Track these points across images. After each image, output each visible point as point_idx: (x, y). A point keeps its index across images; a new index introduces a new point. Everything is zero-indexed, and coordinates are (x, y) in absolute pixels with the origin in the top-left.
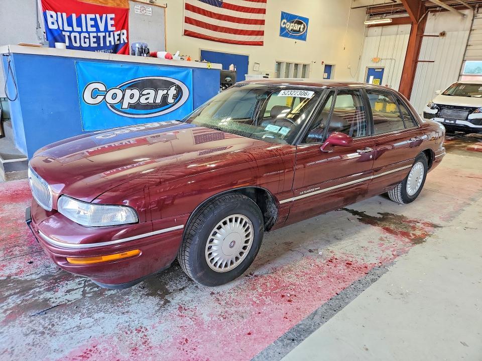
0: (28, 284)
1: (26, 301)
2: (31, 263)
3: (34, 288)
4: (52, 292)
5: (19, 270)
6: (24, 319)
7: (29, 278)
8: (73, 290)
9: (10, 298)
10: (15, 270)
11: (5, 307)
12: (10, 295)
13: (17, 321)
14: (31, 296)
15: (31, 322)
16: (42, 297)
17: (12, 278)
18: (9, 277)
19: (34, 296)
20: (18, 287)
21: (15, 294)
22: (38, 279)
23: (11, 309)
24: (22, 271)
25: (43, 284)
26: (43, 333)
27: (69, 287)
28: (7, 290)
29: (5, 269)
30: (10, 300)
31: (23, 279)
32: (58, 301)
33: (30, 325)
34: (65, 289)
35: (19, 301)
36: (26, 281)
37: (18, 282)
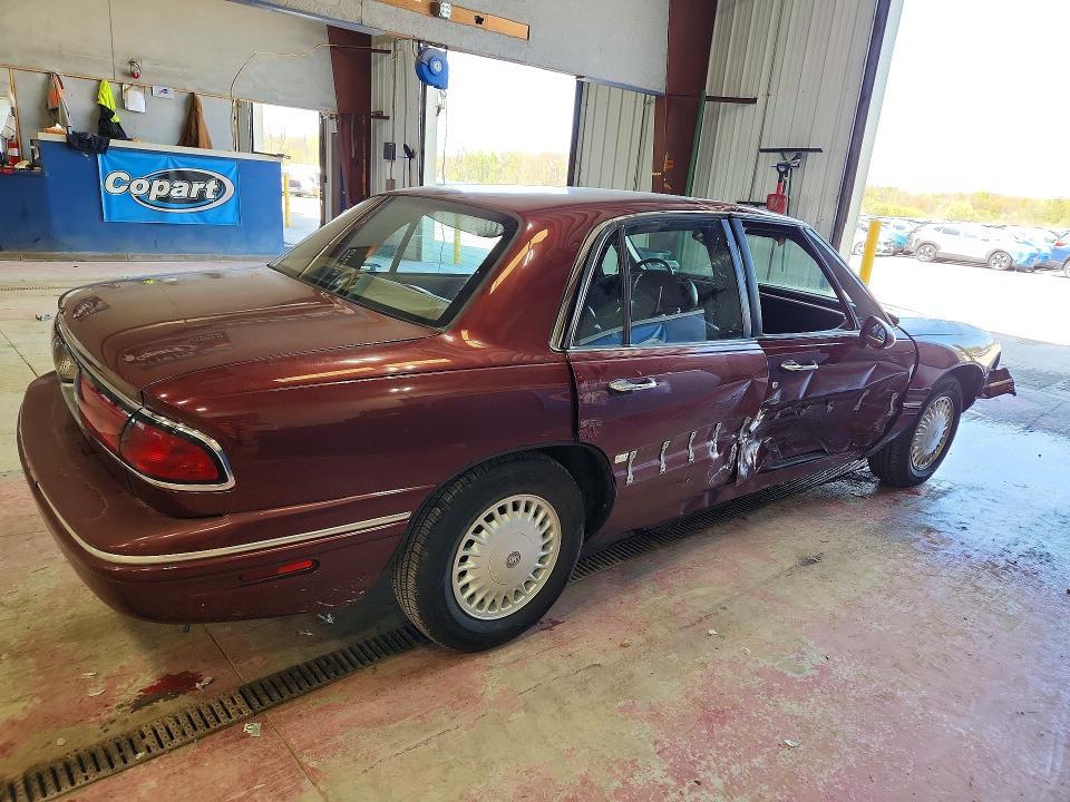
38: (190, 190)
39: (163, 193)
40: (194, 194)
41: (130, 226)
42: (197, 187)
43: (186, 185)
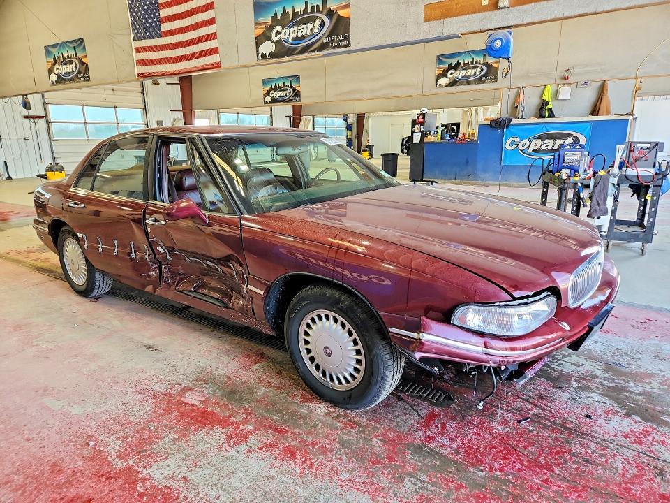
0: (611, 394)
1: (624, 380)
2: (588, 417)
3: (608, 386)
4: (594, 373)
5: (610, 416)
6: (634, 369)
7: (605, 400)
8: (572, 364)
9: (638, 392)
10: (615, 420)
11: (647, 386)
12: (636, 394)
13: (642, 371)
14: (617, 381)
15: (630, 364)
16: (607, 375)
17: (624, 412)
18: (627, 415)
19: (614, 379)
20: (623, 397)
21: (631, 392)
22: (595, 393)
23: (643, 382)
24: (607, 413)
25: (596, 385)
26: (626, 354)
27: (573, 367)
28: (637, 401)
29: (627, 431)
30: (640, 389)
31: (613, 402)
32: (594, 364)
33: (632, 363)
34: (579, 369)
35: (632, 384)
36: (611, 398)
37: (619, 402)
38: (554, 144)
39: (537, 147)
40: (556, 147)
41: (515, 167)
42: (559, 142)
43: (552, 142)
